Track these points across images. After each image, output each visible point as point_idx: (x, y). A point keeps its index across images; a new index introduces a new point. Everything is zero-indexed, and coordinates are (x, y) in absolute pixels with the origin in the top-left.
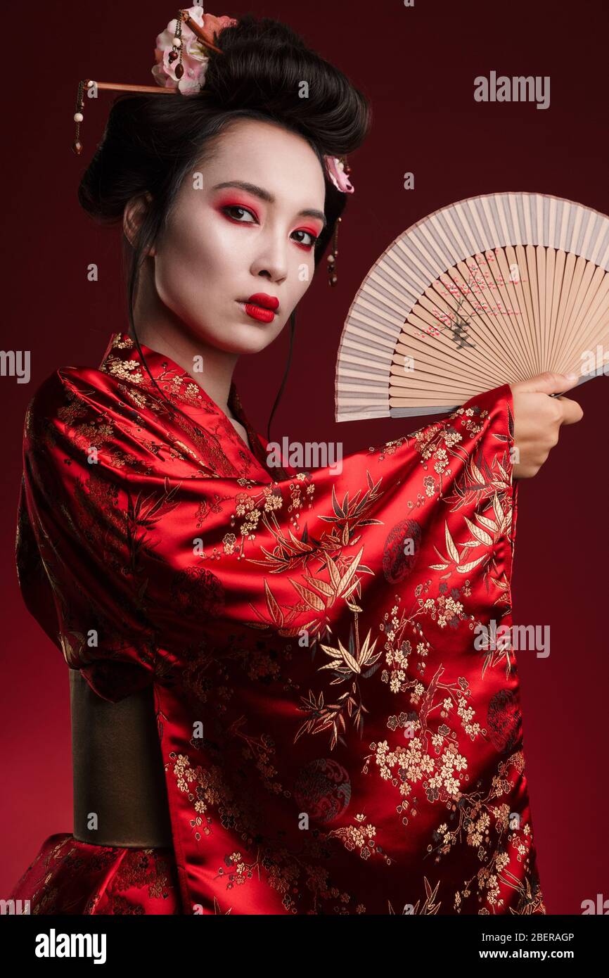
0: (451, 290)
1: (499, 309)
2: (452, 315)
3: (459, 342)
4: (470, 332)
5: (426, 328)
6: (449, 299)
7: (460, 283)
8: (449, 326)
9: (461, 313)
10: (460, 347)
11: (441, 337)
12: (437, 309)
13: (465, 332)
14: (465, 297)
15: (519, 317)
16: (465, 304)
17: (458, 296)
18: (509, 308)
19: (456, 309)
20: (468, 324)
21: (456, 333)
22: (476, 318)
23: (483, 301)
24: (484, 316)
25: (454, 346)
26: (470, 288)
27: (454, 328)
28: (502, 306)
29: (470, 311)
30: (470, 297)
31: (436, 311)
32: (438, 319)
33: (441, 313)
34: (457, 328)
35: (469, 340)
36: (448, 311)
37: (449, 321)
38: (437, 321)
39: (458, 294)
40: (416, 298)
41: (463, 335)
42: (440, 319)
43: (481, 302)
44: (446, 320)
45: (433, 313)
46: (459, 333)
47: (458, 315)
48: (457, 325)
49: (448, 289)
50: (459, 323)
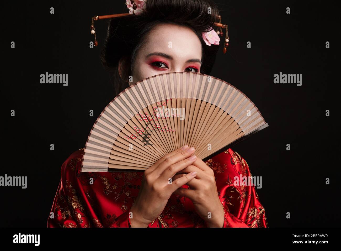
0: (144, 119)
1: (165, 128)
2: (143, 130)
3: (145, 143)
4: (150, 138)
5: (130, 135)
6: (142, 123)
7: (148, 116)
8: (141, 135)
9: (147, 129)
10: (145, 145)
11: (136, 140)
12: (136, 127)
13: (148, 138)
14: (150, 122)
15: (174, 133)
16: (150, 126)
17: (147, 121)
18: (170, 128)
19: (145, 128)
20: (150, 135)
21: (144, 138)
22: (154, 132)
23: (158, 124)
24: (158, 132)
25: (142, 144)
26: (152, 118)
27: (143, 136)
28: (166, 127)
29: (152, 129)
30: (152, 122)
31: (136, 128)
32: (136, 131)
33: (138, 129)
34: (145, 136)
35: (150, 142)
36: (141, 128)
37: (141, 133)
38: (135, 132)
39: (147, 120)
40: (127, 121)
41: (147, 139)
42: (137, 131)
43: (157, 125)
44: (140, 132)
45: (134, 129)
46: (145, 139)
47: (146, 130)
48: (144, 134)
49: (142, 118)
50: (146, 134)
